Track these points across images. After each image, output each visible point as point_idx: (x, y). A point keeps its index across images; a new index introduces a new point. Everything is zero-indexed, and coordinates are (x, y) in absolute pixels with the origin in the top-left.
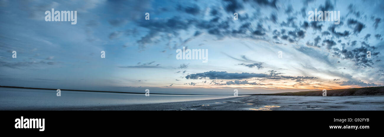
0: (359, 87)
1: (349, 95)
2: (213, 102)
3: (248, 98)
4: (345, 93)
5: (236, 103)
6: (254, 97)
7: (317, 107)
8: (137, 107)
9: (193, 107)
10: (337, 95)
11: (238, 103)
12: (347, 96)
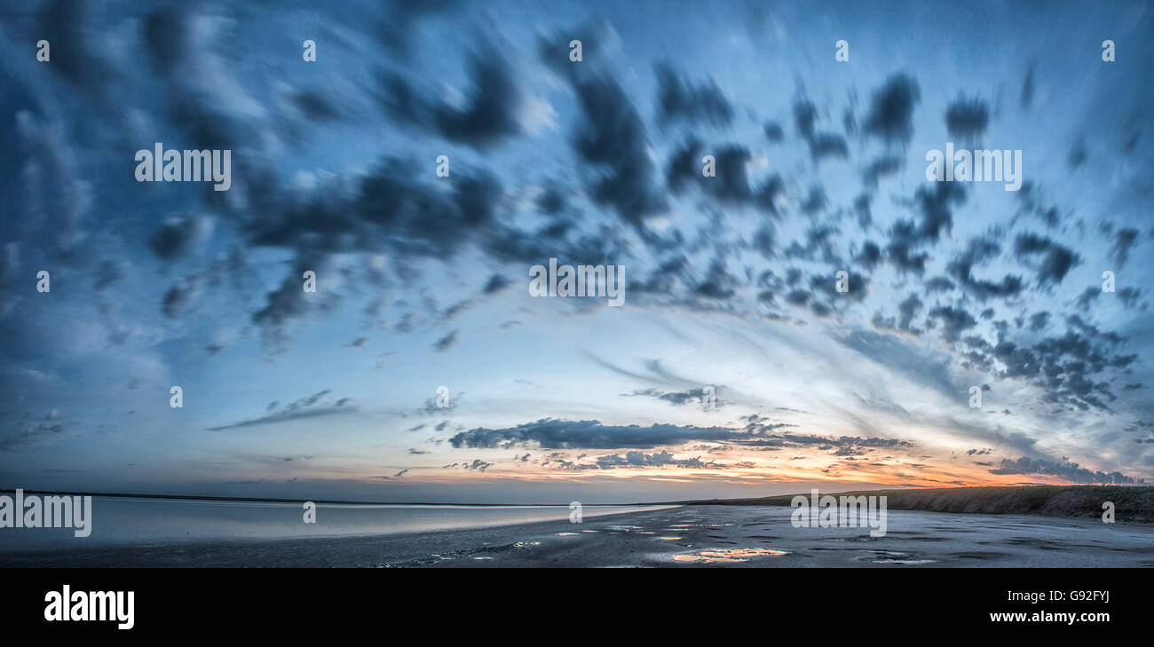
0: (1061, 485)
1: (1026, 513)
2: (549, 533)
3: (674, 515)
4: (1012, 502)
5: (623, 532)
6: (695, 511)
7: (912, 556)
8: (295, 548)
9: (484, 549)
10: (981, 511)
11: (631, 534)
12: (1018, 514)
